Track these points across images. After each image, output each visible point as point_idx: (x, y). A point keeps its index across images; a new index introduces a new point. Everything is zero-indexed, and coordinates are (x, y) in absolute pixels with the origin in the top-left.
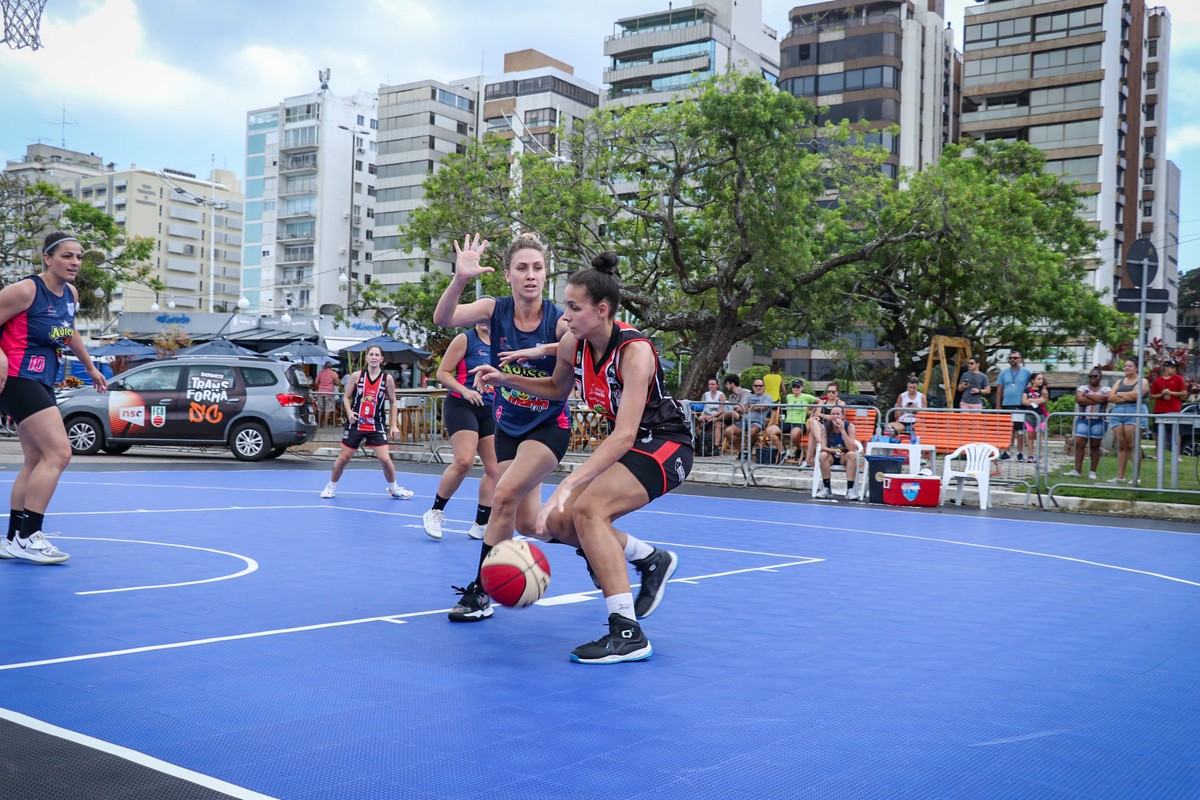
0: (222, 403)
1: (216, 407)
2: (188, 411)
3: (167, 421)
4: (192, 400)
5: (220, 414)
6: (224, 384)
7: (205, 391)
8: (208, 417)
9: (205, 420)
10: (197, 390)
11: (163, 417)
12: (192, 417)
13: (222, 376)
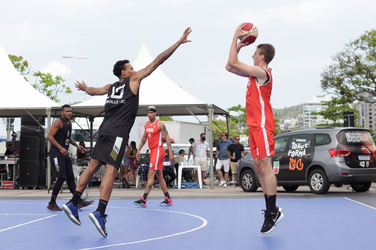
0: (303, 158)
1: (300, 160)
2: (288, 164)
3: (280, 170)
4: (290, 157)
5: (302, 164)
6: (306, 145)
7: (297, 151)
8: (297, 167)
9: (296, 169)
10: (293, 150)
11: (278, 168)
12: (290, 168)
13: (305, 140)
